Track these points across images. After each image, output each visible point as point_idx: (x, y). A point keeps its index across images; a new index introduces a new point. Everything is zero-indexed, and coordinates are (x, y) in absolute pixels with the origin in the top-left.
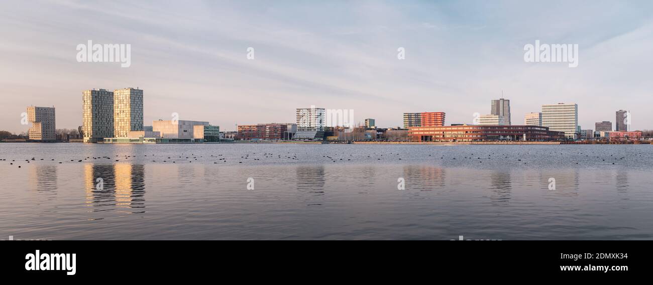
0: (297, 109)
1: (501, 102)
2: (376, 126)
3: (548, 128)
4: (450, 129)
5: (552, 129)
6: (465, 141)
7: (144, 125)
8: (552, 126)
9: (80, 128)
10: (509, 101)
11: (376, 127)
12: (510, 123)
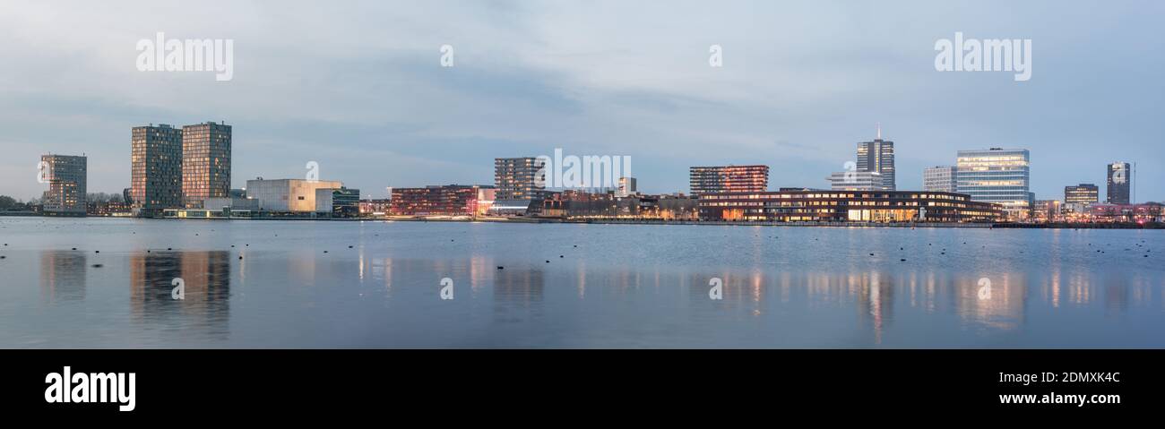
0: (496, 159)
1: (877, 147)
2: (638, 191)
3: (969, 196)
4: (778, 197)
5: (976, 198)
6: (806, 221)
7: (232, 188)
8: (975, 193)
9: (126, 192)
10: (892, 144)
11: (638, 194)
12: (894, 186)
